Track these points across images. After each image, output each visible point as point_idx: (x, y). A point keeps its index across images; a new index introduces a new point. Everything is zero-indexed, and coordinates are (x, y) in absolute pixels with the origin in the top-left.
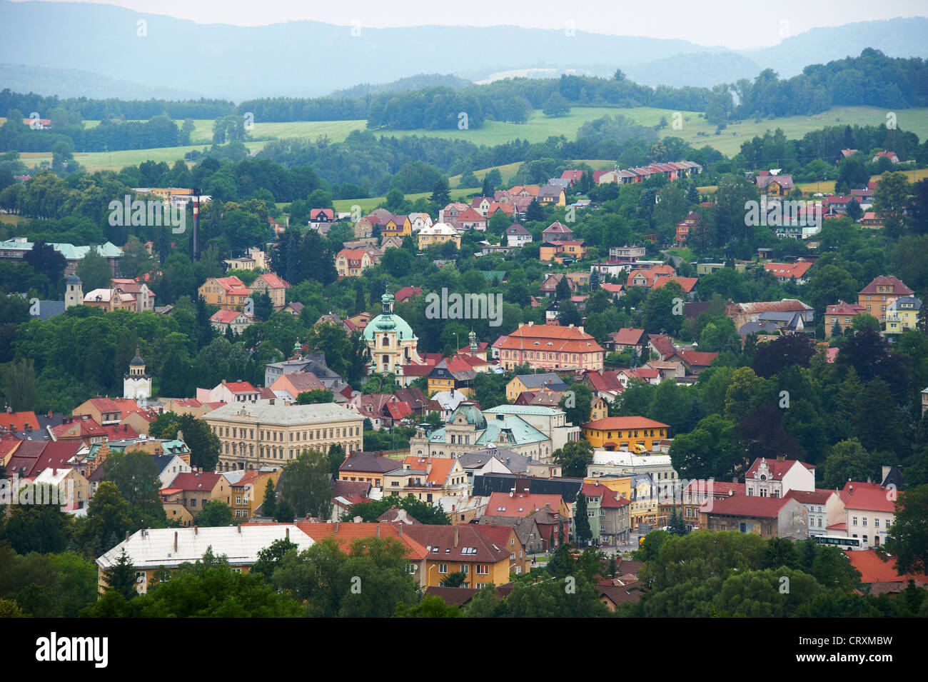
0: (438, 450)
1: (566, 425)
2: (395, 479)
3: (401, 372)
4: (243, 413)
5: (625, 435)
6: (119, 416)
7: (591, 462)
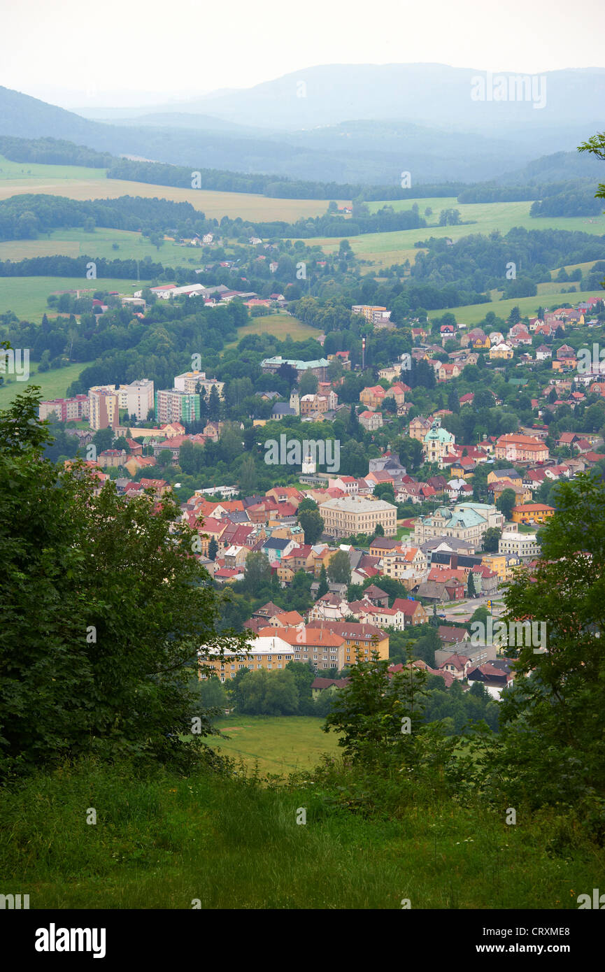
0: (428, 528)
1: (498, 513)
2: (389, 558)
3: (442, 461)
4: (337, 505)
5: (532, 514)
6: (287, 497)
7: (500, 538)
